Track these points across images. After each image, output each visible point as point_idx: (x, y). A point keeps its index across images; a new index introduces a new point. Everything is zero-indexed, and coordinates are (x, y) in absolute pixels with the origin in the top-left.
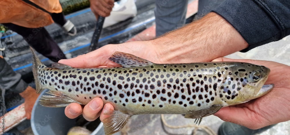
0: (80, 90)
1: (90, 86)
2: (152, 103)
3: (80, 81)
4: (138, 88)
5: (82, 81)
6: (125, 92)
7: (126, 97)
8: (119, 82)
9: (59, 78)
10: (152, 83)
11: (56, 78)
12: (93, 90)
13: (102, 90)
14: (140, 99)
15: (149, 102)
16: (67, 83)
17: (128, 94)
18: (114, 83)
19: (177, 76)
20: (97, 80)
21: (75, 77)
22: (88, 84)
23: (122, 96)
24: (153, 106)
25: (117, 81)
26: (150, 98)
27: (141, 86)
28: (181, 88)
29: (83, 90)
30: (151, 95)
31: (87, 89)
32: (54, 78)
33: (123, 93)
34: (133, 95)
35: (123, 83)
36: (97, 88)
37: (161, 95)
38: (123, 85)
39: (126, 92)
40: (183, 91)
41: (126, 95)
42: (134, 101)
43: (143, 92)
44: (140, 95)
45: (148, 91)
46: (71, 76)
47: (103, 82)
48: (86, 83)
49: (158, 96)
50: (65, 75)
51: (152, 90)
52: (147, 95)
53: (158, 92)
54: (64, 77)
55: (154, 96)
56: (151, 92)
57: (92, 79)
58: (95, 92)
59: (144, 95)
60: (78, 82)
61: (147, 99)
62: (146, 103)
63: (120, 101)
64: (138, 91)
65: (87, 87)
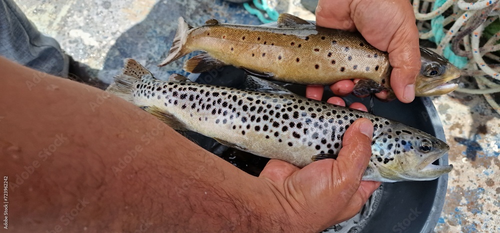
0: (198, 106)
1: (211, 103)
2: (279, 137)
3: (200, 95)
4: (267, 114)
5: (202, 96)
6: (249, 116)
7: (249, 121)
8: (246, 102)
9: (174, 90)
10: (286, 112)
11: (170, 90)
12: (213, 108)
13: (224, 109)
14: (266, 128)
15: (276, 134)
16: (183, 97)
17: (253, 118)
18: (240, 103)
19: (323, 113)
20: (221, 96)
21: (195, 90)
22: (209, 100)
23: (244, 119)
24: (280, 141)
25: (244, 101)
26: (279, 129)
27: (271, 113)
28: (324, 128)
29: (200, 107)
30: (281, 126)
31: (206, 107)
32: (167, 89)
33: (247, 116)
34: (258, 120)
35: (251, 104)
36: (218, 107)
37: (295, 129)
38: (249, 107)
39: (251, 116)
40: (325, 132)
41: (249, 119)
42: (257, 128)
43: (271, 120)
44: (267, 123)
45: (278, 120)
46: (190, 89)
47: (227, 100)
48: (207, 98)
49: (291, 130)
50: (183, 87)
51: (284, 120)
52: (276, 125)
53: (292, 125)
54: (180, 89)
55: (285, 129)
56: (283, 122)
57: (216, 94)
58: (214, 112)
59: (272, 123)
60: (198, 97)
61: (275, 130)
62: (272, 135)
63: (240, 127)
64: (266, 118)
65: (207, 103)
